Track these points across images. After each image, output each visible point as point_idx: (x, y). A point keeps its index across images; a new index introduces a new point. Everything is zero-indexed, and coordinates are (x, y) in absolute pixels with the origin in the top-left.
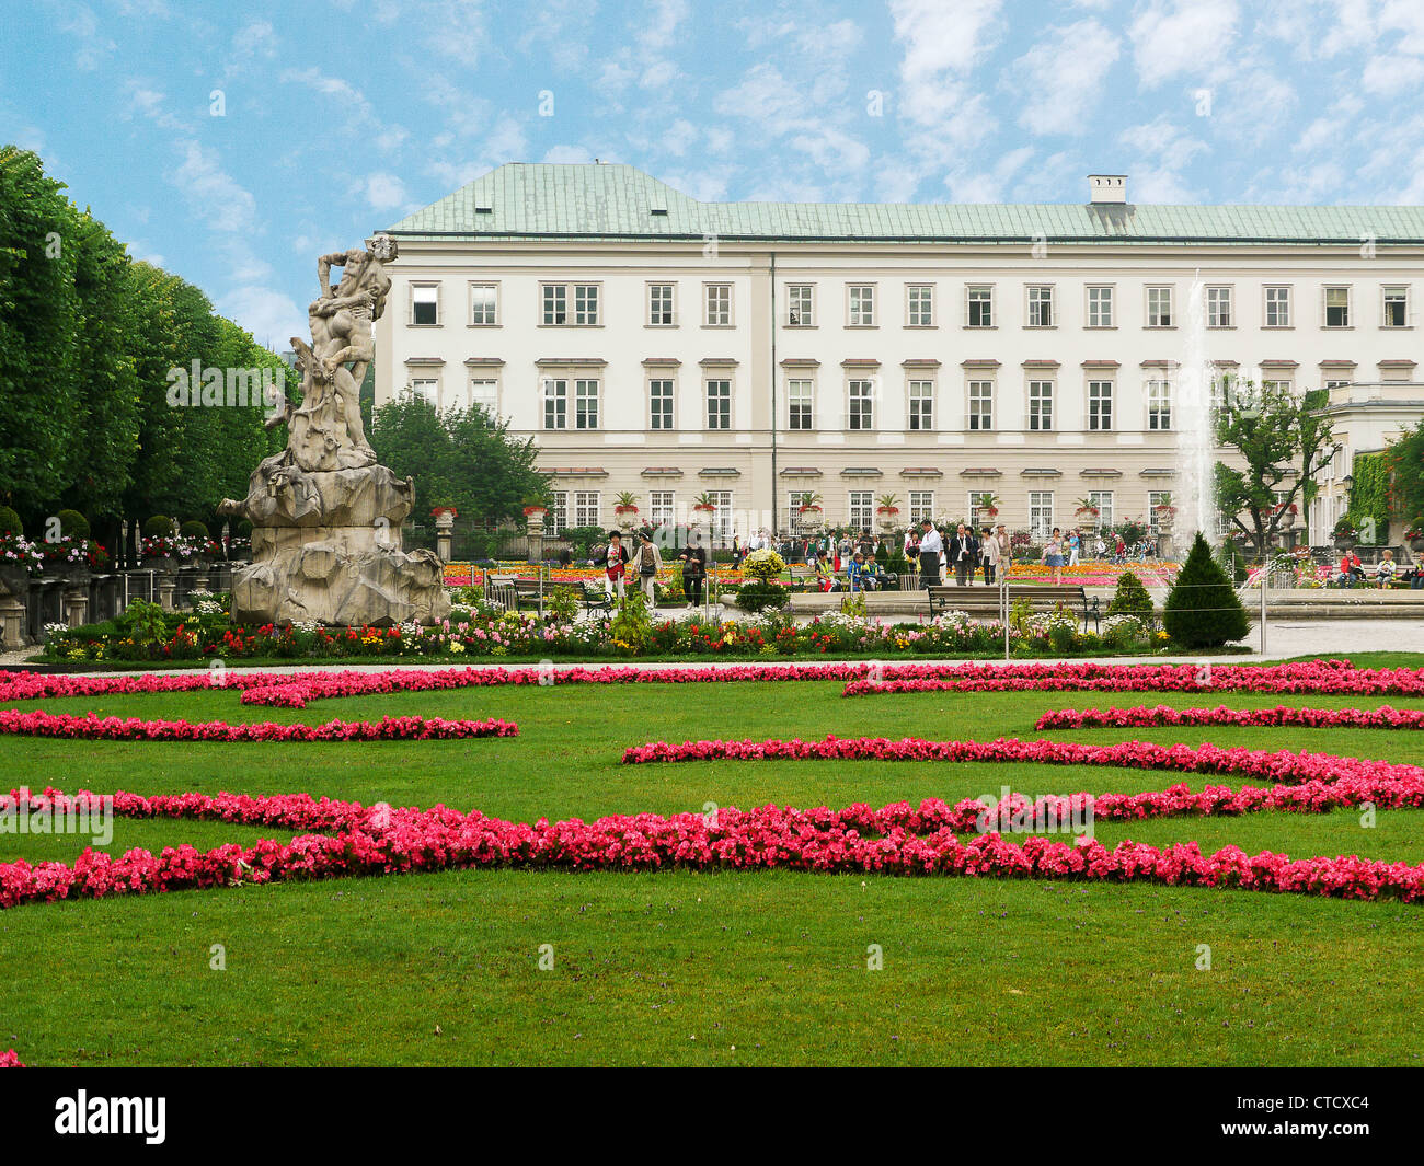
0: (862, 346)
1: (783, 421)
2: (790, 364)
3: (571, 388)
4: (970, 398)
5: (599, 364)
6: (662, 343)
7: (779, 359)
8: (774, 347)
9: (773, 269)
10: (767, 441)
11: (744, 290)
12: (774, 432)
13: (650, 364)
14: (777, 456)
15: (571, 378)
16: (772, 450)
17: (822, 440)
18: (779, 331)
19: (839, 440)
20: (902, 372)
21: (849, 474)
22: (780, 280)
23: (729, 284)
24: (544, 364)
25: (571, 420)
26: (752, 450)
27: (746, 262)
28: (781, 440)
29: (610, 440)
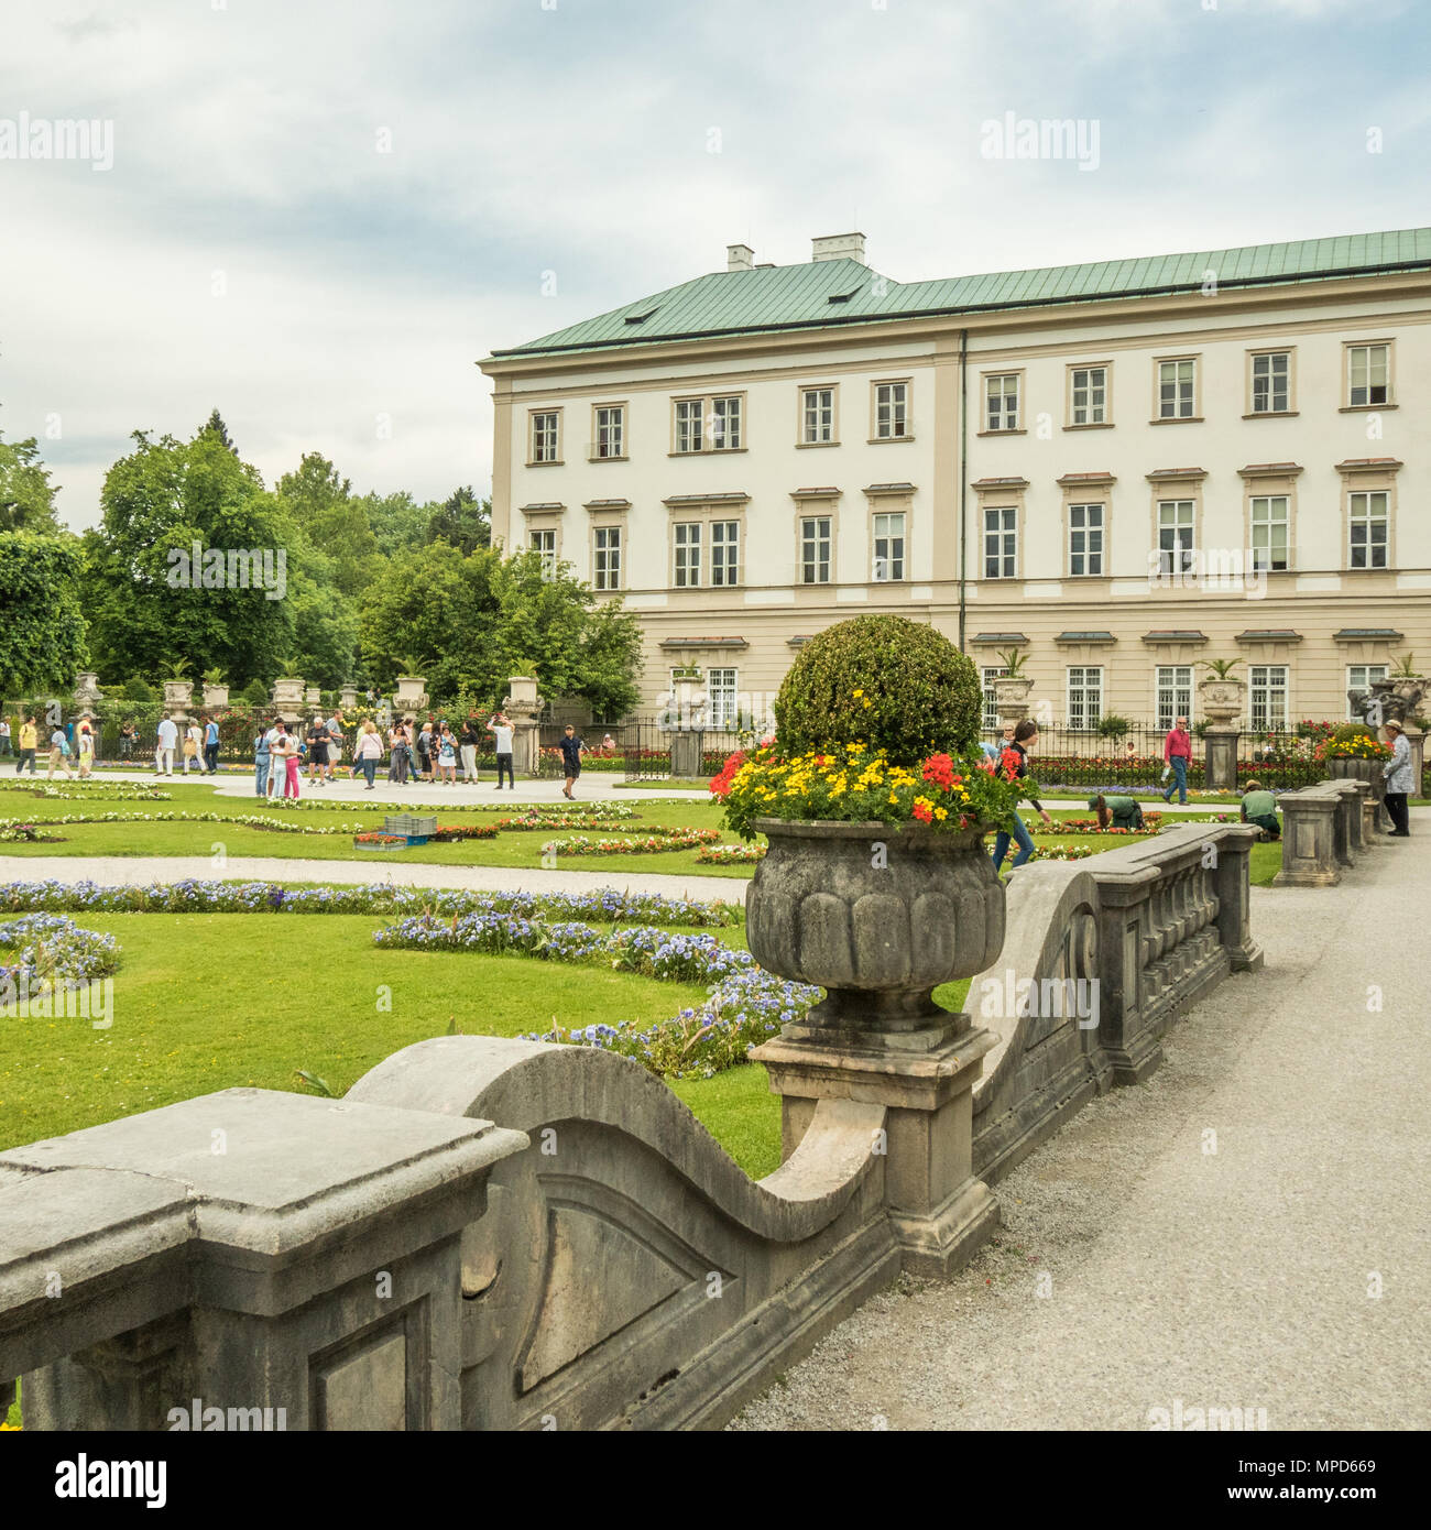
0: (1088, 454)
1: (976, 568)
2: (987, 488)
3: (706, 532)
4: (1252, 523)
5: (739, 501)
6: (818, 470)
7: (973, 479)
8: (964, 462)
9: (964, 356)
10: (953, 595)
11: (926, 387)
12: (962, 583)
13: (802, 498)
14: (968, 619)
15: (705, 519)
16: (959, 609)
17: (1032, 593)
18: (974, 444)
19: (1055, 593)
20: (1148, 488)
21: (1067, 642)
22: (975, 370)
23: (907, 380)
24: (674, 505)
25: (706, 578)
26: (931, 609)
27: (929, 348)
28: (972, 594)
29: (752, 600)
